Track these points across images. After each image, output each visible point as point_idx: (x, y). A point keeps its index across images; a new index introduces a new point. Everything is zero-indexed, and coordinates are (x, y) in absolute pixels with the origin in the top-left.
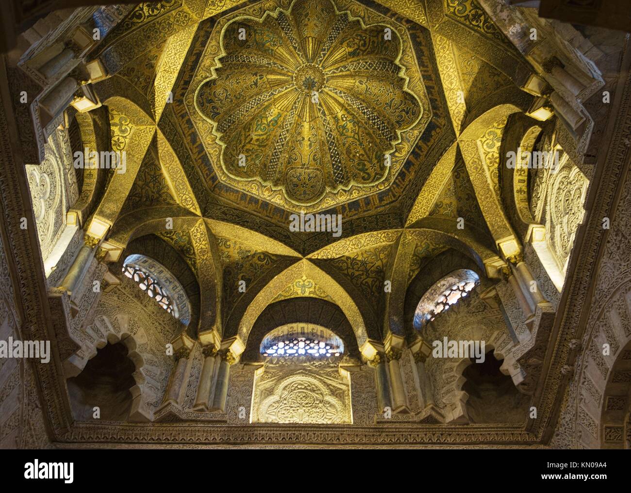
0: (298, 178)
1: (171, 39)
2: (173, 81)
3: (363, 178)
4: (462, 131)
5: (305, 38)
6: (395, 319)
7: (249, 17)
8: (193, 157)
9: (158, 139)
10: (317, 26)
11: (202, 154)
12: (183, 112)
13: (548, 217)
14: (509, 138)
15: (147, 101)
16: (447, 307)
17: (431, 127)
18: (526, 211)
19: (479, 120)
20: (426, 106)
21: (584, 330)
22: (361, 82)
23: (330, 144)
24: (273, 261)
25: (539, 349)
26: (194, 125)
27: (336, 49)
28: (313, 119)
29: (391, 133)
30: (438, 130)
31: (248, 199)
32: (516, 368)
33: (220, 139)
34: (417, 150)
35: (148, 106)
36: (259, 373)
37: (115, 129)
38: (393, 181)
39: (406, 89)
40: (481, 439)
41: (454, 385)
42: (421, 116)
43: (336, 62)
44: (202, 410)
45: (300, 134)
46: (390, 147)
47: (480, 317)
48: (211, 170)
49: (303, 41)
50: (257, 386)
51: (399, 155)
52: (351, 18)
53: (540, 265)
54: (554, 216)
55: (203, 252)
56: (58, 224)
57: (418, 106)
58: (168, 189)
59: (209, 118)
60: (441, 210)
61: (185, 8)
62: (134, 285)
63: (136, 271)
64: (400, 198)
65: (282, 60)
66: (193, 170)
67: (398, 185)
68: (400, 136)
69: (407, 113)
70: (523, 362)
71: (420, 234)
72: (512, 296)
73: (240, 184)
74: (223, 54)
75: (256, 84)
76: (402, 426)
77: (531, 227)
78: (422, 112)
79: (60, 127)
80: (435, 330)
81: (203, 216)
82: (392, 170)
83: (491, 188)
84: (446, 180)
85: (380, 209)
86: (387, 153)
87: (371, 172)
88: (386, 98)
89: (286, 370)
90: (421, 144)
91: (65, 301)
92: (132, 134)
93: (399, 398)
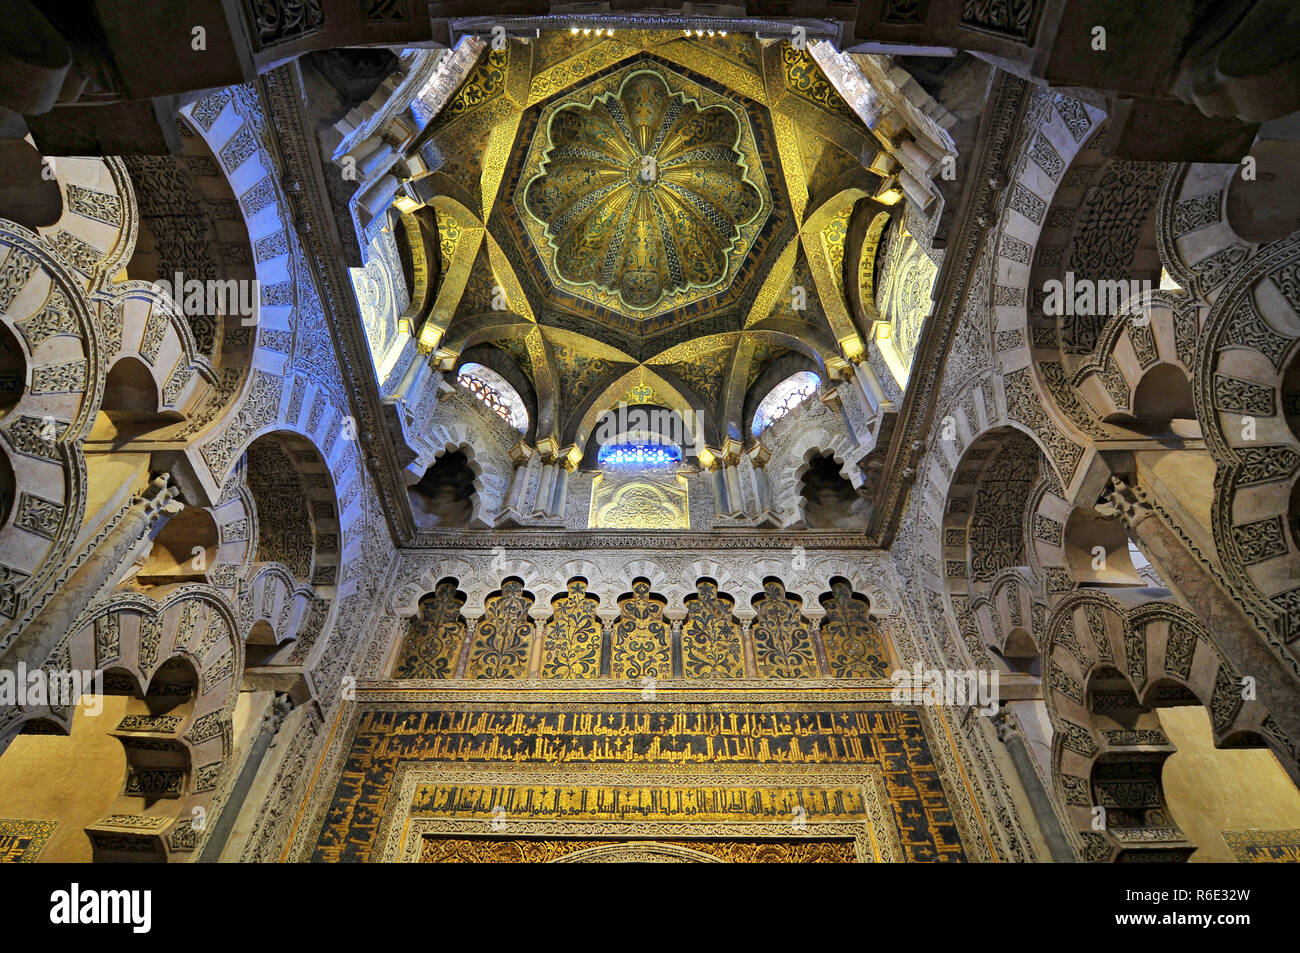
0: (634, 281)
1: (495, 131)
2: (500, 179)
3: (701, 279)
4: (803, 222)
5: (638, 127)
6: (733, 424)
7: (576, 104)
8: (525, 261)
9: (488, 243)
10: (650, 113)
11: (535, 258)
12: (513, 213)
13: (894, 313)
14: (854, 229)
15: (473, 201)
16: (787, 411)
17: (772, 220)
18: (870, 307)
19: (822, 208)
20: (767, 198)
21: (928, 431)
22: (698, 175)
23: (667, 243)
24: (610, 368)
25: (879, 452)
26: (525, 226)
27: (671, 137)
28: (650, 217)
29: (730, 229)
30: (779, 223)
31: (583, 304)
32: (856, 471)
33: (553, 241)
34: (757, 246)
35: (475, 206)
36: (598, 480)
37: (443, 233)
38: (732, 281)
39: (744, 179)
40: (819, 544)
41: (792, 489)
42: (761, 210)
43: (672, 153)
44: (540, 517)
45: (635, 234)
46: (729, 244)
47: (820, 421)
48: (544, 274)
49: (636, 131)
50: (595, 493)
51: (738, 253)
53: (884, 364)
54: (900, 310)
55: (539, 359)
56: (390, 333)
57: (757, 197)
58: (501, 295)
59: (540, 218)
60: (782, 310)
61: (507, 95)
62: (469, 394)
63: (472, 380)
64: (739, 299)
65: (615, 153)
66: (525, 275)
67: (737, 285)
68: (738, 232)
69: (747, 206)
70: (863, 465)
71: (760, 336)
72: (853, 398)
73: (575, 290)
74: (551, 147)
75: (588, 181)
76: (739, 531)
77: (875, 323)
78: (762, 204)
79: (383, 230)
80: (774, 435)
81: (538, 323)
82: (731, 270)
83: (834, 283)
84: (787, 277)
85: (718, 312)
86: (726, 251)
87: (710, 272)
88: (724, 191)
89: (624, 477)
90: (761, 239)
91: (400, 409)
92: (461, 237)
93: (736, 504)
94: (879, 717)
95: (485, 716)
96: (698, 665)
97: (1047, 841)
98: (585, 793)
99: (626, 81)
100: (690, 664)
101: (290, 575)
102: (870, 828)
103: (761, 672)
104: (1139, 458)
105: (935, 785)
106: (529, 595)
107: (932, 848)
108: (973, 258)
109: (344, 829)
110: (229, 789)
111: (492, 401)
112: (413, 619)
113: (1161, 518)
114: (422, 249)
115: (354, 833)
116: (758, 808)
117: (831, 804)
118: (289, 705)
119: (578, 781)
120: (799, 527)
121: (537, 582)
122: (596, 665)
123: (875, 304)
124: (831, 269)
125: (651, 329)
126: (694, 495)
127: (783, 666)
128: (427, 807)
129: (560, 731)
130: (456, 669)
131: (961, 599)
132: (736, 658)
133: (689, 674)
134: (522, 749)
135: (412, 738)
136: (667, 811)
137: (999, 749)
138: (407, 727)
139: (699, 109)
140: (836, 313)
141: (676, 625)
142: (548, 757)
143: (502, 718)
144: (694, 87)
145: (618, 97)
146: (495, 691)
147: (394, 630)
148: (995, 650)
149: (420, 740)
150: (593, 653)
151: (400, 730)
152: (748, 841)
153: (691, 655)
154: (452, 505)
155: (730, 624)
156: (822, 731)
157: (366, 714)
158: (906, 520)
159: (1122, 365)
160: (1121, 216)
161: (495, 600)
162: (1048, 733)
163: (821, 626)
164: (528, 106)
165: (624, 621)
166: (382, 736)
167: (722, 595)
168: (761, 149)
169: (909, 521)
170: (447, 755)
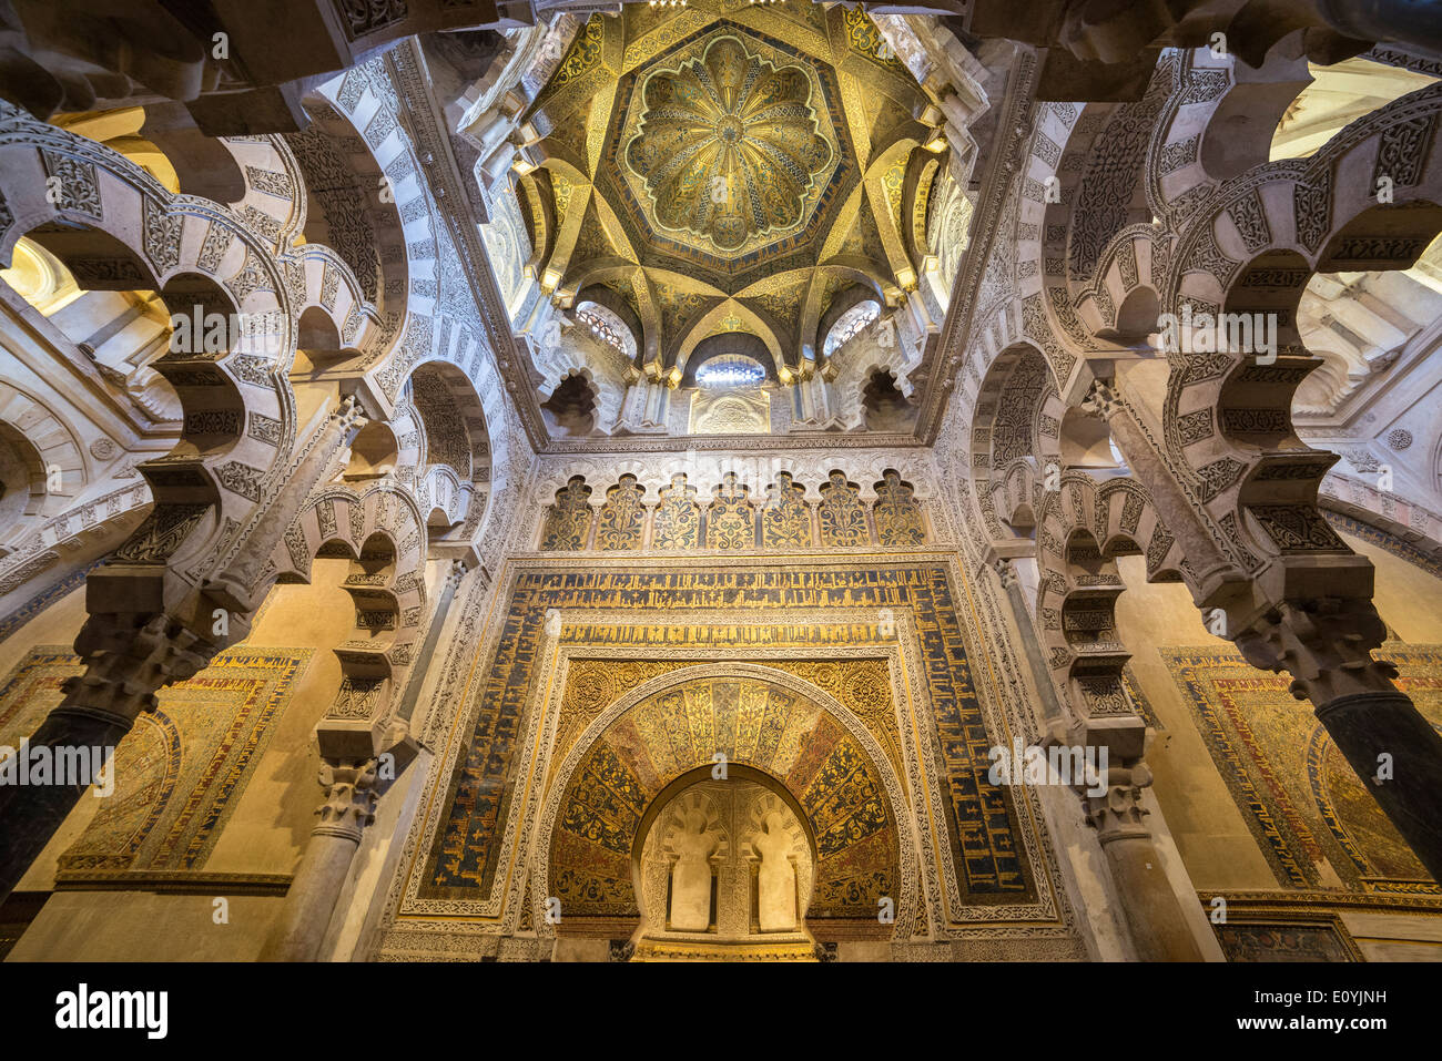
0: (724, 226)
1: (596, 99)
2: (603, 140)
3: (781, 222)
4: (866, 170)
5: (723, 89)
6: (809, 347)
7: (667, 70)
8: (629, 211)
9: (595, 197)
10: (733, 75)
11: (637, 208)
12: (617, 170)
13: (941, 248)
14: (910, 175)
15: (582, 161)
16: (853, 335)
17: (841, 168)
18: (922, 243)
19: (883, 156)
20: (836, 149)
21: (964, 348)
22: (777, 130)
23: (751, 193)
24: (705, 302)
25: (926, 366)
26: (627, 181)
27: (752, 97)
28: (736, 169)
29: (805, 177)
30: (846, 171)
31: (680, 248)
32: (907, 383)
33: (652, 194)
34: (827, 192)
35: (582, 167)
36: (696, 395)
37: (557, 191)
38: (807, 223)
39: (816, 132)
40: (876, 443)
41: (856, 399)
42: (831, 159)
43: (753, 111)
44: (648, 426)
46: (804, 191)
48: (645, 223)
49: (721, 91)
50: (693, 406)
51: (812, 198)
52: (762, 62)
53: (931, 293)
54: (946, 246)
55: (643, 296)
56: (517, 278)
57: (828, 148)
58: (609, 242)
59: (640, 174)
60: (849, 247)
61: (605, 65)
62: (587, 328)
63: (588, 316)
64: (813, 239)
65: (703, 112)
66: (629, 223)
67: (811, 227)
68: (812, 180)
69: (819, 157)
70: (912, 377)
71: (830, 271)
72: (907, 321)
73: (673, 236)
75: (681, 139)
76: (811, 433)
77: (925, 257)
78: (832, 155)
79: (505, 191)
80: (842, 355)
81: (641, 265)
82: (806, 213)
83: (893, 223)
84: (853, 219)
85: (795, 251)
86: (801, 197)
87: (788, 216)
88: (800, 144)
89: (718, 392)
90: (832, 186)
91: (528, 341)
92: (573, 193)
93: (808, 412)
94: (914, 573)
95: (610, 577)
96: (775, 538)
97: (1028, 655)
98: (687, 631)
100: (769, 538)
101: (455, 474)
102: (901, 651)
103: (825, 543)
104: (1118, 365)
105: (952, 620)
106: (640, 487)
107: (946, 662)
108: (1003, 198)
109: (512, 653)
110: (428, 625)
111: (606, 332)
112: (552, 508)
113: (1129, 412)
114: (540, 205)
115: (519, 656)
116: (817, 638)
117: (873, 635)
118: (464, 569)
119: (682, 621)
120: (859, 430)
121: (648, 477)
122: (695, 539)
123: (926, 242)
124: (890, 210)
125: (738, 267)
126: (774, 407)
127: (842, 538)
128: (570, 640)
129: (667, 587)
130: (586, 544)
131: (983, 484)
132: (806, 533)
133: (768, 545)
134: (639, 600)
135: (557, 592)
136: (748, 642)
137: (1001, 593)
138: (552, 585)
139: (774, 69)
140: (894, 249)
141: (759, 509)
142: (659, 605)
143: (622, 578)
145: (702, 62)
146: (616, 559)
147: (538, 515)
148: (1005, 521)
149: (562, 594)
150: (693, 530)
151: (547, 587)
152: (809, 661)
153: (770, 531)
154: (577, 419)
155: (801, 507)
156: (869, 583)
157: (521, 576)
158: (946, 423)
159: (1112, 289)
160: (1123, 160)
161: (615, 492)
162: (1037, 580)
163: (874, 507)
164: (623, 74)
165: (717, 506)
166: (534, 591)
167: (795, 485)
168: (830, 105)
169: (948, 423)
170: (582, 604)
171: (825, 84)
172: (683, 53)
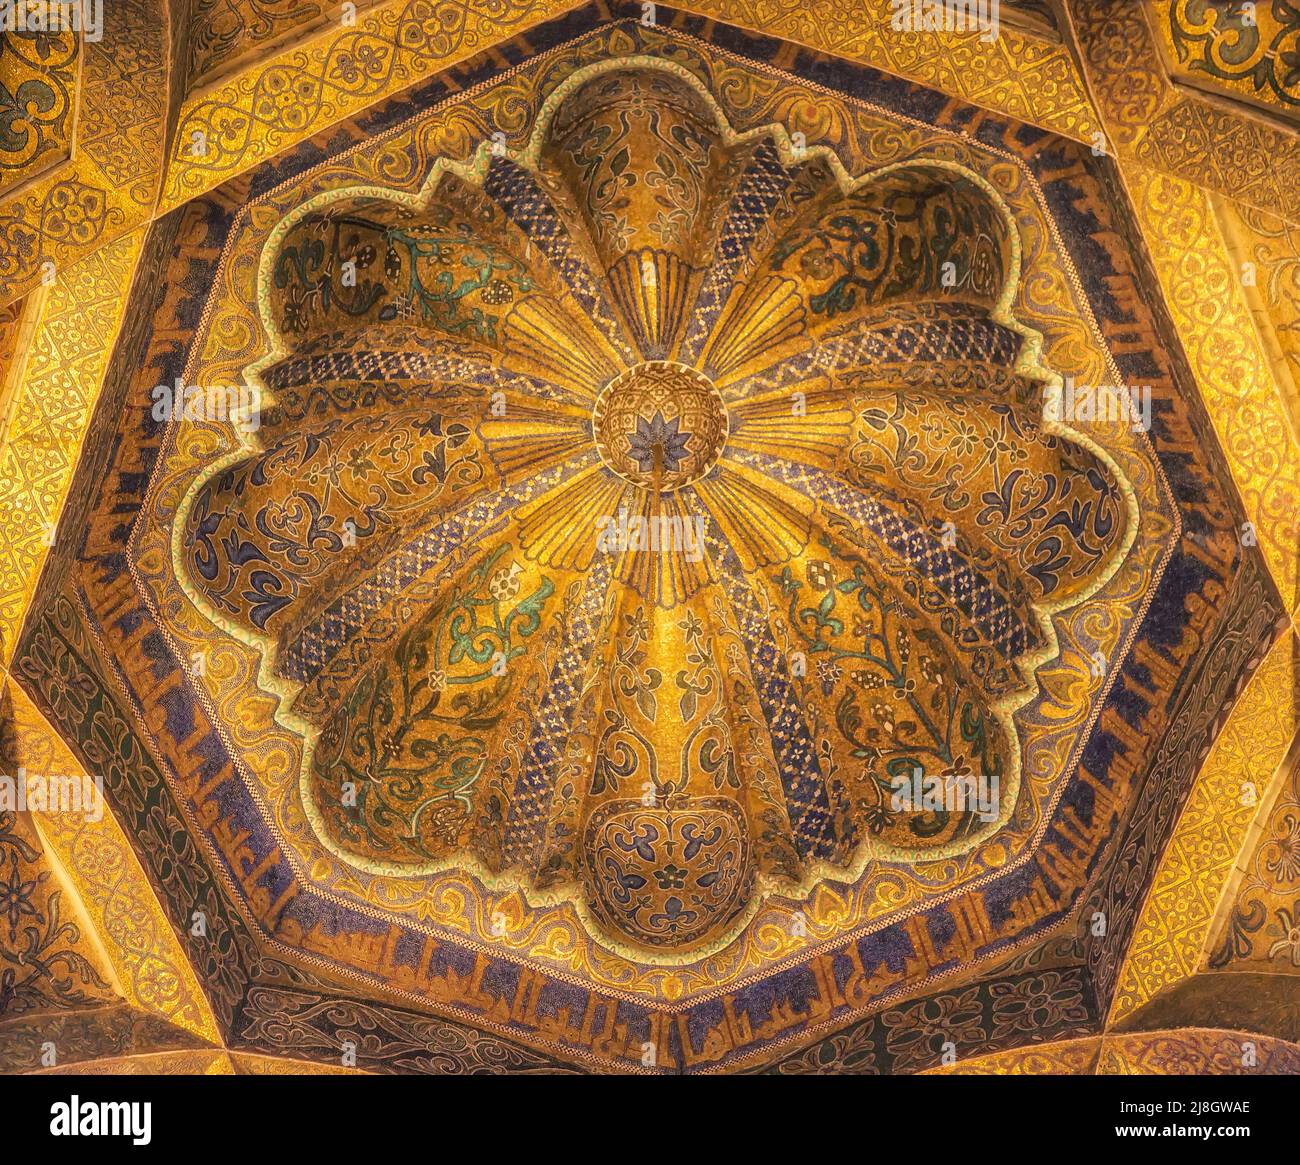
0: (641, 847)
2: (65, 477)
3: (915, 824)
5: (624, 259)
7: (367, 191)
8: (181, 792)
9: (21, 729)
10: (667, 204)
11: (220, 778)
12: (127, 606)
17: (1181, 578)
20: (1151, 492)
26: (178, 655)
27: (755, 288)
28: (690, 589)
29: (1017, 621)
30: (1210, 588)
31: (427, 955)
33: (296, 708)
34: (1130, 684)
38: (1042, 828)
39: (1053, 424)
42: (1132, 535)
43: (763, 344)
45: (638, 658)
46: (1013, 681)
48: (259, 842)
51: (1058, 714)
57: (1117, 495)
58: (76, 936)
59: (242, 622)
60: (1259, 937)
64: (1080, 900)
66: (180, 847)
67: (1065, 846)
68: (1050, 631)
69: (1076, 528)
73: (392, 895)
74: (276, 351)
75: (438, 466)
78: (1136, 516)
81: (230, 1045)
82: (1034, 783)
85: (997, 958)
86: (1006, 709)
88: (980, 475)
99: (554, 99)
139: (847, 181)
144: (826, 106)
145: (528, 157)
164: (169, 205)
171: (1079, 227)
172: (441, 126)
